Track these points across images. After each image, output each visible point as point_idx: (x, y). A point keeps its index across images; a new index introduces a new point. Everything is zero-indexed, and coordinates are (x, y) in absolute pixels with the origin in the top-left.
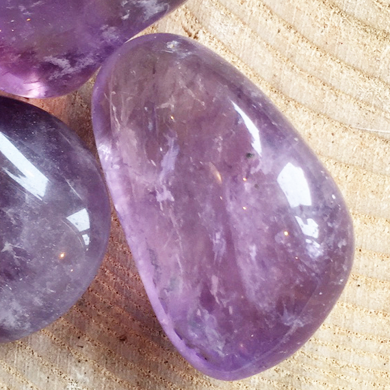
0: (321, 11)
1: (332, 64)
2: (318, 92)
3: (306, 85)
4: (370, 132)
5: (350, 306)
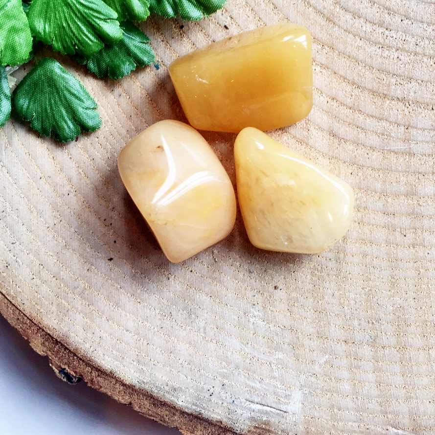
0: (348, 87)
1: (360, 116)
2: (355, 132)
3: (348, 129)
4: (387, 149)
5: (395, 246)
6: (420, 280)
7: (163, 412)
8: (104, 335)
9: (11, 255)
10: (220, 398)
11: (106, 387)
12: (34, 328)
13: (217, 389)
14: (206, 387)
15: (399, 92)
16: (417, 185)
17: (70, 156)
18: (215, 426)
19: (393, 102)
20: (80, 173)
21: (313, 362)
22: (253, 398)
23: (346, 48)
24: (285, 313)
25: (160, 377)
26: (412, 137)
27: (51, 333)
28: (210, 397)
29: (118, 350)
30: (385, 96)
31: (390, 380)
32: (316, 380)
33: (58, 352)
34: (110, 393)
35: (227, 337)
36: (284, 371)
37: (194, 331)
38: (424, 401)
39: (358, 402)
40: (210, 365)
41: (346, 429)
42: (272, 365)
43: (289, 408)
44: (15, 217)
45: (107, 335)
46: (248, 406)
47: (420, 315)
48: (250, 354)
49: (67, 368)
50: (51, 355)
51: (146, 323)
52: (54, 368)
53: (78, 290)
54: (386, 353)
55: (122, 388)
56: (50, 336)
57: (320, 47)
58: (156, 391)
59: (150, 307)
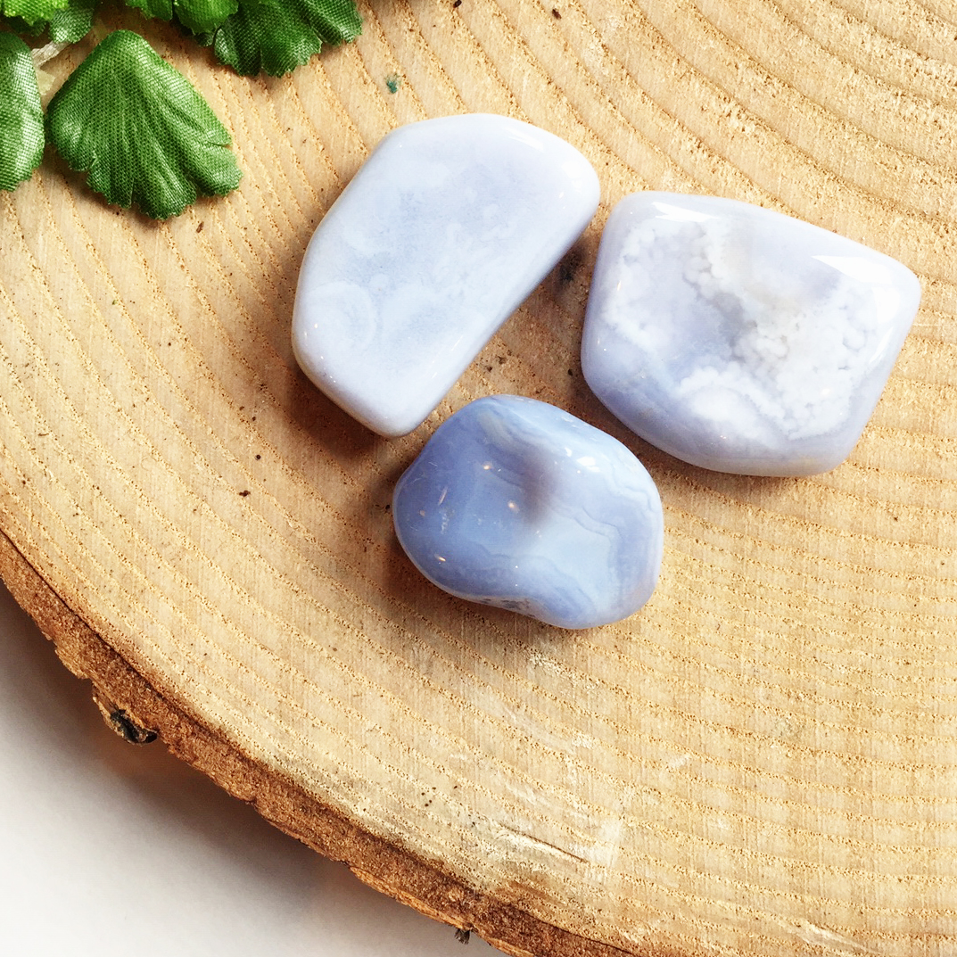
6: (915, 619)
7: (323, 826)
8: (215, 652)
9: (34, 459)
10: (447, 813)
11: (207, 761)
12: (70, 619)
13: (442, 794)
14: (419, 786)
15: (927, 199)
16: (938, 411)
17: (181, 263)
18: (428, 870)
19: (911, 221)
20: (198, 301)
21: (655, 764)
22: (516, 823)
23: (819, 87)
24: (608, 654)
25: (324, 753)
26: (942, 304)
27: (103, 634)
28: (425, 808)
29: (240, 686)
30: (894, 206)
31: (819, 822)
32: (657, 803)
33: (113, 674)
34: (213, 773)
35: (476, 689)
36: (590, 776)
37: (406, 665)
38: (888, 876)
39: (742, 859)
40: (433, 743)
41: (709, 912)
42: (567, 759)
43: (592, 854)
44: (51, 380)
45: (220, 651)
46: (504, 837)
47: (905, 694)
48: (522, 729)
49: (129, 711)
50: (97, 678)
51: (306, 637)
52: (101, 707)
53: (169, 549)
54: (818, 766)
55: (239, 765)
56: (100, 638)
57: (761, 80)
58: (311, 782)
59: (318, 605)
